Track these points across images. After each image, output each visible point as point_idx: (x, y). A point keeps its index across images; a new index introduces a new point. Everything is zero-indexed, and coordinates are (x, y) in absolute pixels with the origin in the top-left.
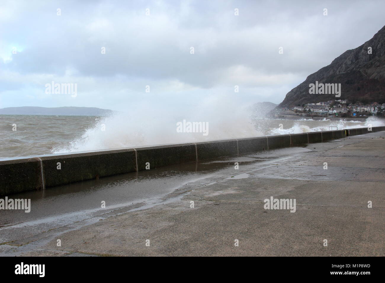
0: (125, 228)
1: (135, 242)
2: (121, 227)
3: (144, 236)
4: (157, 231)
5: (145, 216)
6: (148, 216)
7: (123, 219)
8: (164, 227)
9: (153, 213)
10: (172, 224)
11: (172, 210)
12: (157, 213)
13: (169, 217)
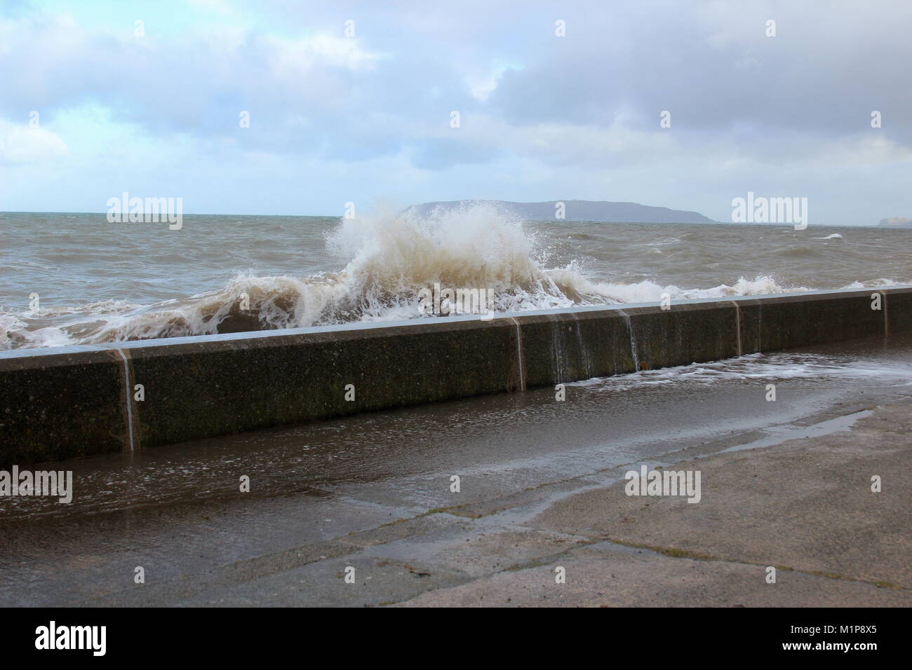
0: (717, 489)
1: (743, 524)
2: (708, 487)
3: (764, 512)
4: (795, 501)
5: (765, 464)
6: (772, 464)
7: (711, 469)
8: (812, 492)
9: (783, 458)
10: (830, 486)
11: (830, 452)
12: (793, 458)
13: (825, 470)
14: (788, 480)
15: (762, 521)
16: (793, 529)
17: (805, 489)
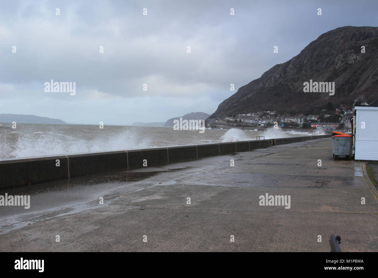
0: (51, 231)
1: (60, 245)
2: (48, 230)
3: (69, 239)
4: (82, 234)
5: (72, 220)
6: (76, 220)
7: (51, 223)
8: (89, 230)
9: (80, 218)
10: (97, 227)
11: (99, 214)
12: (84, 217)
13: (96, 221)
14: (81, 226)
15: (68, 243)
16: (79, 245)
17: (87, 229)
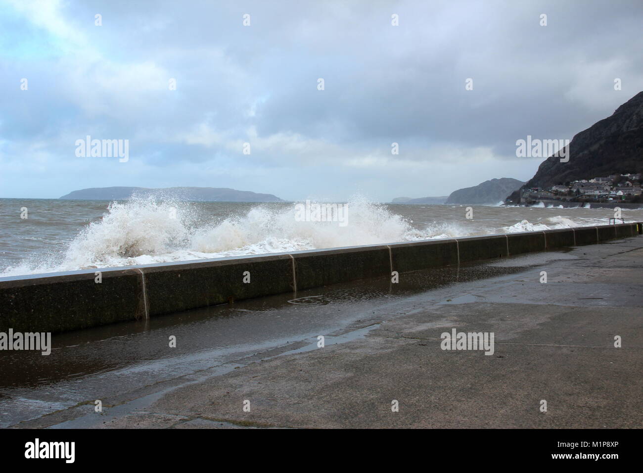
0: (275, 380)
1: (291, 402)
2: (270, 379)
3: (305, 394)
4: (326, 385)
5: (308, 362)
6: (312, 362)
7: (272, 367)
8: (337, 379)
9: (320, 358)
10: (350, 374)
11: (350, 353)
12: (326, 357)
13: (347, 365)
14: (322, 372)
15: (303, 400)
16: (323, 404)
17: (333, 377)
